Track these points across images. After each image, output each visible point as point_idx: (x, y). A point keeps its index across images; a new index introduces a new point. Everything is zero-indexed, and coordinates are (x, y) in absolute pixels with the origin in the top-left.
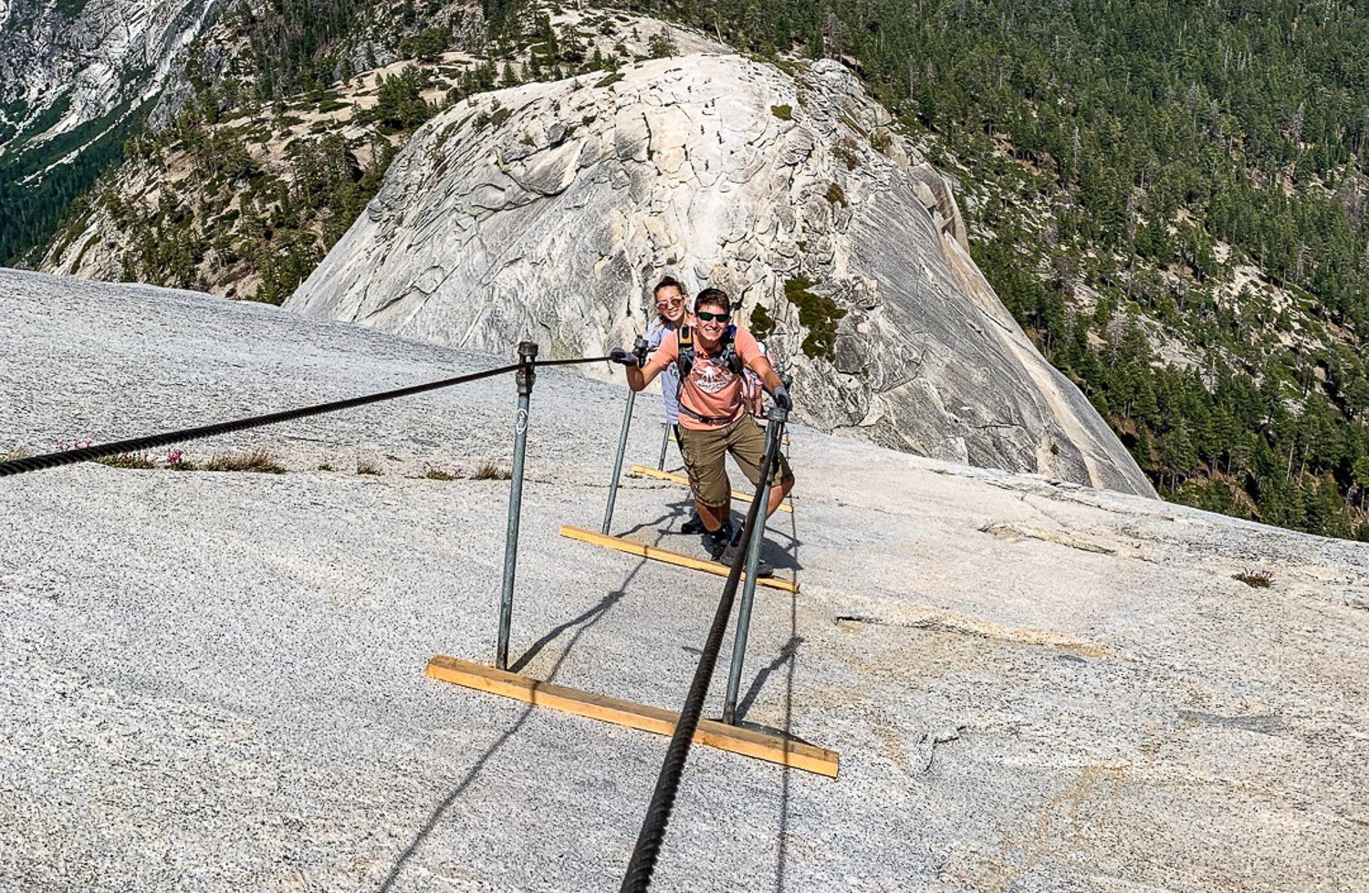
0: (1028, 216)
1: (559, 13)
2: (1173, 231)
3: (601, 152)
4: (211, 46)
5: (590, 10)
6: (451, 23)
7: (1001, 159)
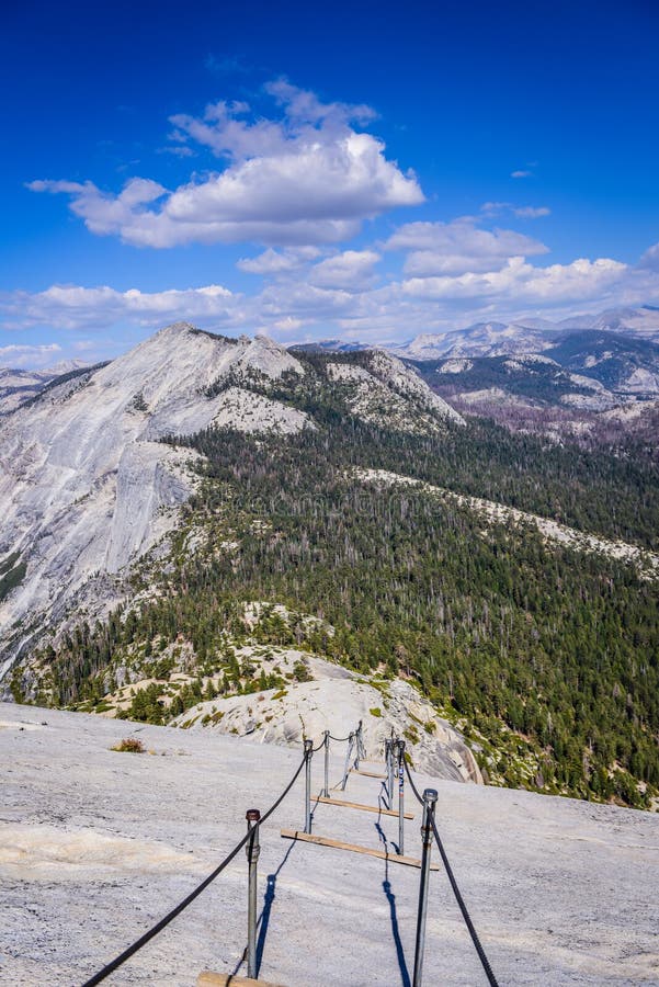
0: (525, 769)
1: (239, 648)
2: (612, 776)
3: (277, 737)
4: (27, 672)
5: (258, 646)
6: (174, 654)
7: (506, 733)
